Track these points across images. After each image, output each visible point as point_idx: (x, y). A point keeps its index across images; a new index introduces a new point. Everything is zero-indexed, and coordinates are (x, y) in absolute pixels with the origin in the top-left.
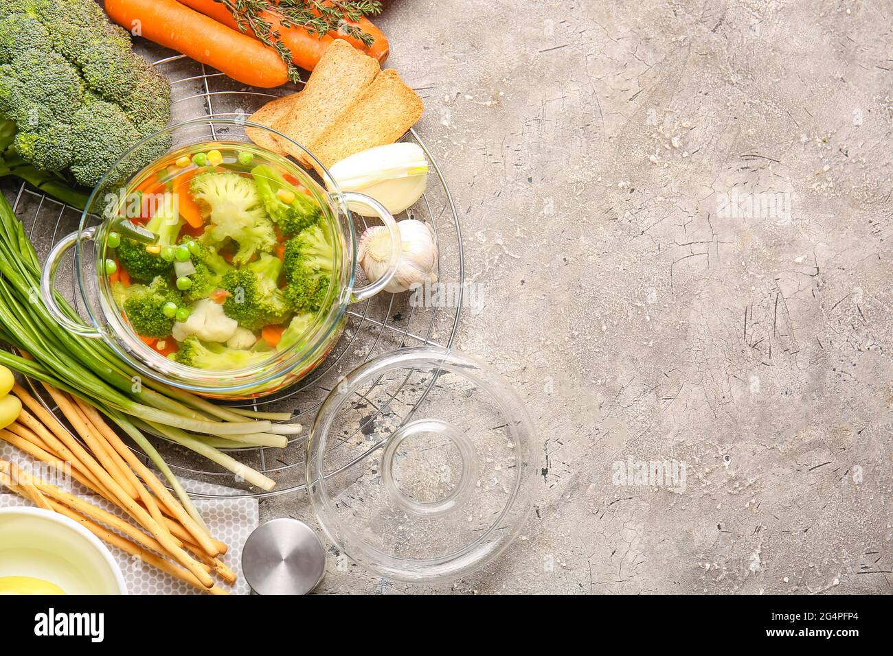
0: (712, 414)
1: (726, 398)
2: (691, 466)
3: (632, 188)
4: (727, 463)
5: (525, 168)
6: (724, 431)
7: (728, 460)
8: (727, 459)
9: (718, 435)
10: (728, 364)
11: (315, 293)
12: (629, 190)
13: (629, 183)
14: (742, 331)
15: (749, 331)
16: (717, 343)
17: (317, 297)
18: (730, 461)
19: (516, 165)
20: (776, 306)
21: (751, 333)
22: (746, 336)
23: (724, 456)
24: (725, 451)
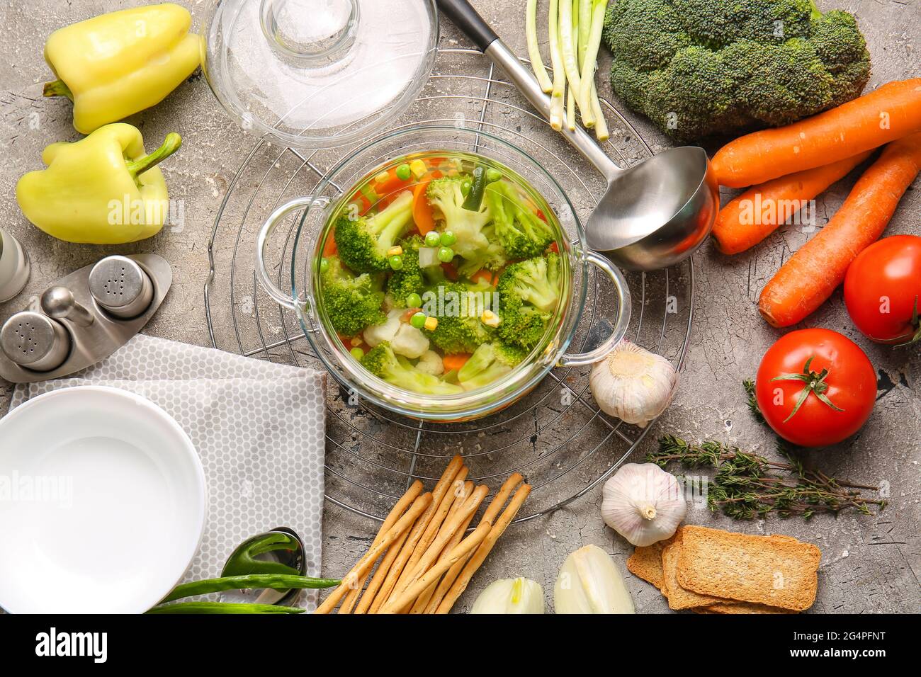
0: (713, 376)
1: (728, 358)
2: (690, 432)
3: (627, 136)
4: (728, 429)
5: (514, 117)
6: (726, 394)
7: (729, 425)
8: (729, 423)
9: (719, 398)
10: (730, 323)
11: (524, 329)
12: (625, 138)
13: (624, 131)
14: (746, 287)
15: (753, 288)
16: (718, 300)
17: (525, 334)
18: (732, 426)
19: (504, 113)
20: (782, 260)
21: (754, 290)
22: (750, 292)
23: (725, 421)
24: (726, 416)
